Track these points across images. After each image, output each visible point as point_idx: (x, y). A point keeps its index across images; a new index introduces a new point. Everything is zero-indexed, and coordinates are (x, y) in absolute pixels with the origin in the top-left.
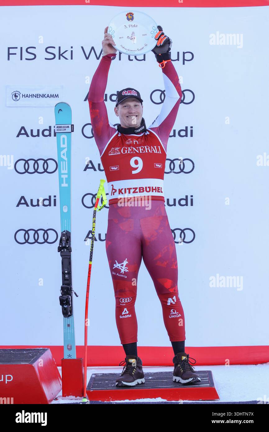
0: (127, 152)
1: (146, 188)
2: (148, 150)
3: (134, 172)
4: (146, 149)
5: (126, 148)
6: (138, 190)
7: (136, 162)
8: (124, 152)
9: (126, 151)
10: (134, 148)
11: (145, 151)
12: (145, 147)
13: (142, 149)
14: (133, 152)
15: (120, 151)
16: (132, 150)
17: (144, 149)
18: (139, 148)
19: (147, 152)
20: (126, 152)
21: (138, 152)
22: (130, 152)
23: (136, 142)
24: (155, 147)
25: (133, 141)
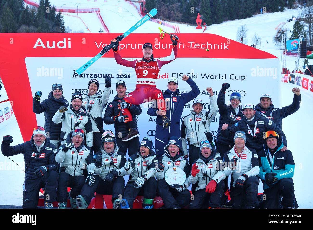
1: (147, 81)
2: (151, 68)
3: (144, 76)
4: (150, 67)
6: (144, 82)
7: (145, 72)
8: (141, 68)
16: (145, 67)
17: (149, 67)
22: (144, 68)
23: (147, 64)
24: (155, 67)
25: (146, 64)
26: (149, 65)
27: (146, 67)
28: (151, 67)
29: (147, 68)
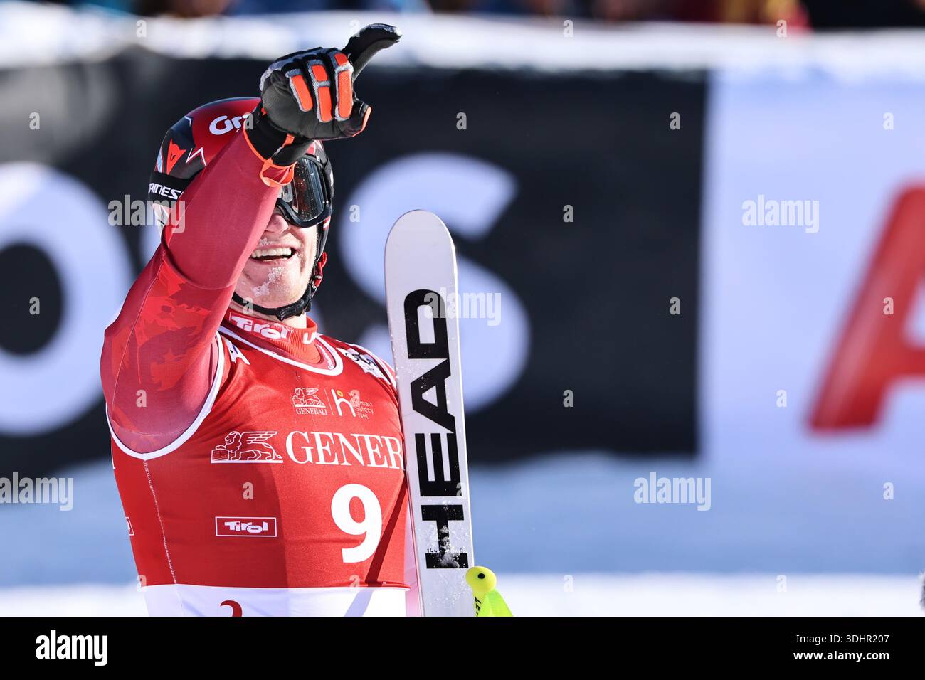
2: (397, 460)
5: (305, 435)
8: (299, 452)
10: (342, 439)
11: (390, 463)
12: (383, 441)
13: (377, 450)
14: (341, 460)
15: (282, 451)
18: (362, 439)
19: (394, 465)
20: (310, 458)
21: (360, 458)
22: (326, 455)
23: (345, 408)
25: (328, 400)
29: (364, 458)
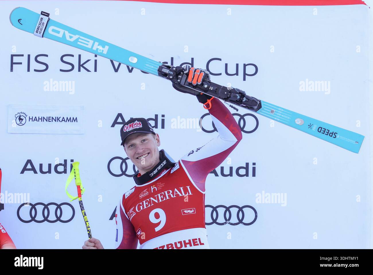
0: (143, 207)
1: (176, 243)
2: (169, 196)
3: (157, 229)
5: (141, 203)
7: (157, 216)
8: (139, 209)
9: (141, 207)
10: (152, 198)
11: (166, 198)
12: (165, 193)
13: (162, 197)
14: (151, 204)
16: (150, 202)
17: (165, 196)
18: (158, 196)
19: (168, 198)
20: (142, 209)
21: (156, 201)
22: (147, 205)
23: (154, 189)
24: (181, 188)
25: (149, 190)
26: (163, 190)
27: (155, 198)
28: (169, 193)
29: (158, 200)
